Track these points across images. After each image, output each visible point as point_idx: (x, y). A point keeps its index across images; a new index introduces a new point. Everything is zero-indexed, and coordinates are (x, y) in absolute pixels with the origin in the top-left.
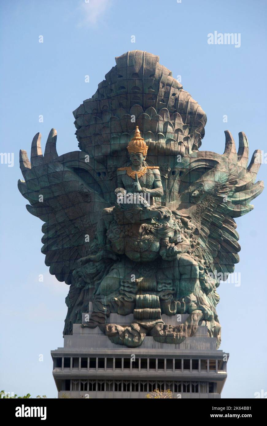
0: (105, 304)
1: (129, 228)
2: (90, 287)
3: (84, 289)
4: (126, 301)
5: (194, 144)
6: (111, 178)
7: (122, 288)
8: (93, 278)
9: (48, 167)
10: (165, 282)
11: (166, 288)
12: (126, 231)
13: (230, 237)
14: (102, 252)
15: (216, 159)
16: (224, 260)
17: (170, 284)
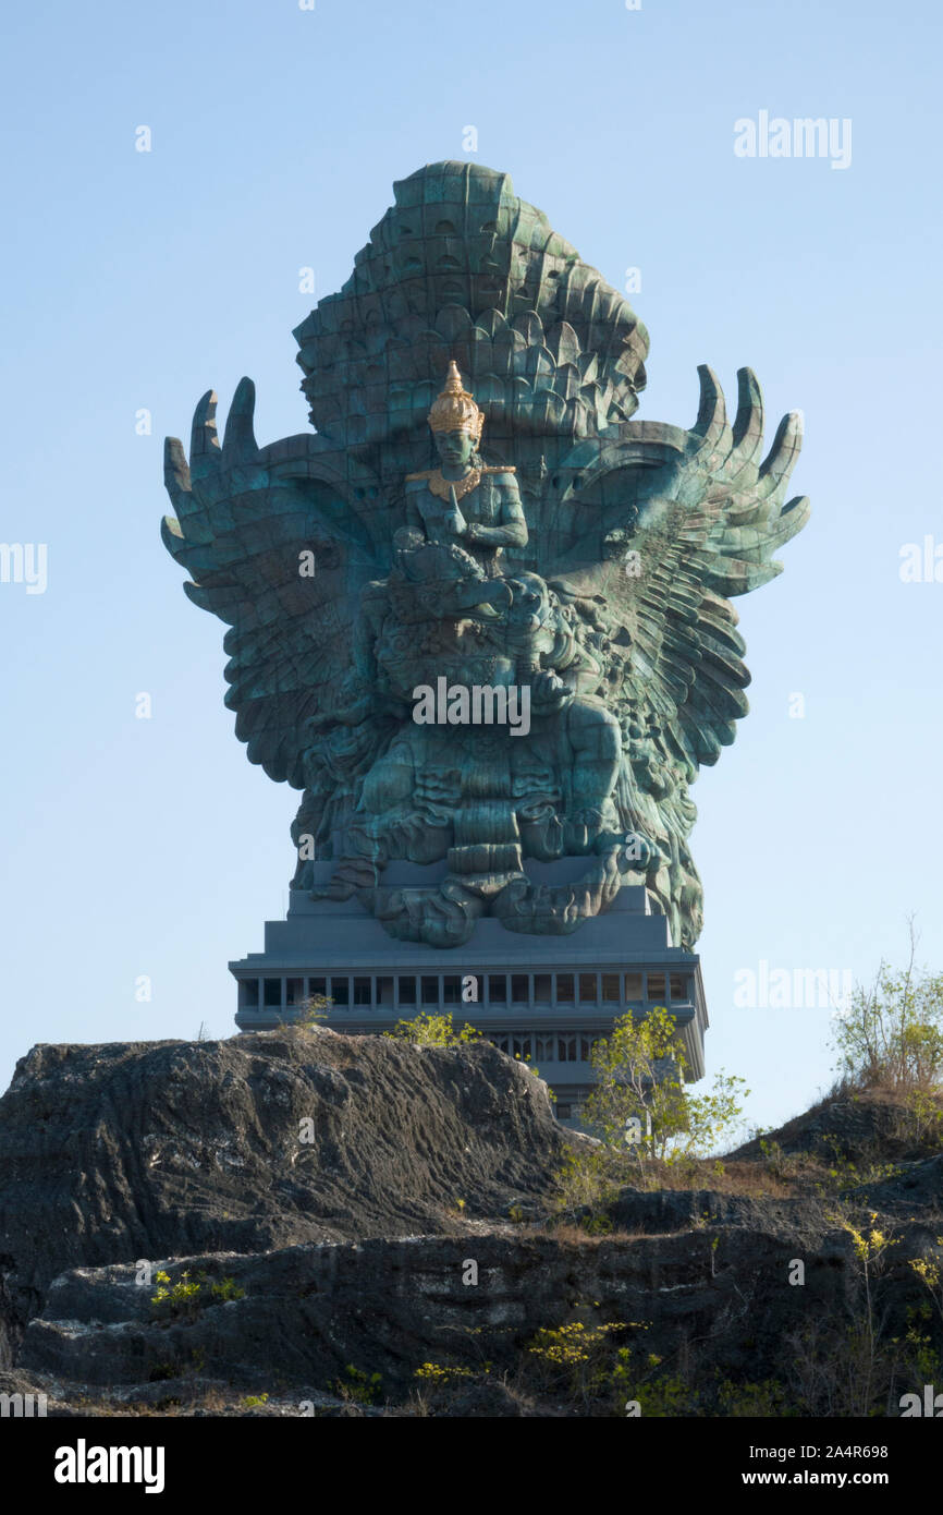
0: (375, 836)
1: (429, 633)
2: (345, 792)
3: (332, 799)
4: (430, 827)
5: (612, 403)
6: (392, 502)
7: (420, 792)
8: (351, 769)
9: (231, 480)
10: (532, 772)
11: (535, 789)
12: (422, 641)
13: (721, 647)
14: (367, 698)
15: (668, 442)
16: (708, 710)
17: (546, 777)
